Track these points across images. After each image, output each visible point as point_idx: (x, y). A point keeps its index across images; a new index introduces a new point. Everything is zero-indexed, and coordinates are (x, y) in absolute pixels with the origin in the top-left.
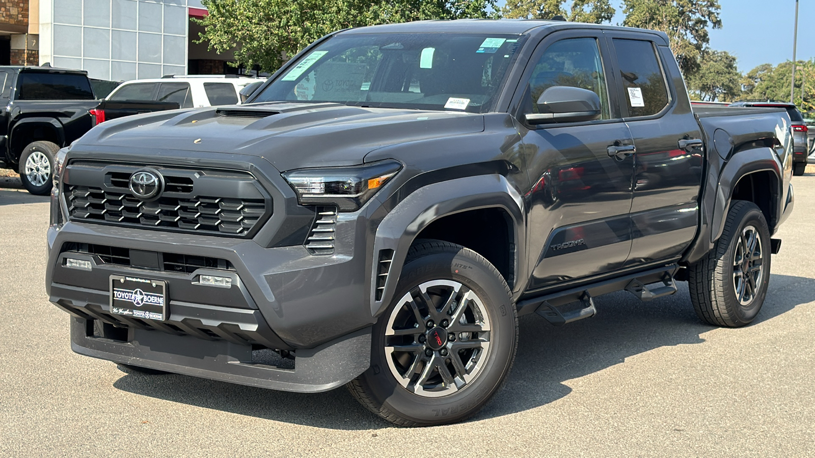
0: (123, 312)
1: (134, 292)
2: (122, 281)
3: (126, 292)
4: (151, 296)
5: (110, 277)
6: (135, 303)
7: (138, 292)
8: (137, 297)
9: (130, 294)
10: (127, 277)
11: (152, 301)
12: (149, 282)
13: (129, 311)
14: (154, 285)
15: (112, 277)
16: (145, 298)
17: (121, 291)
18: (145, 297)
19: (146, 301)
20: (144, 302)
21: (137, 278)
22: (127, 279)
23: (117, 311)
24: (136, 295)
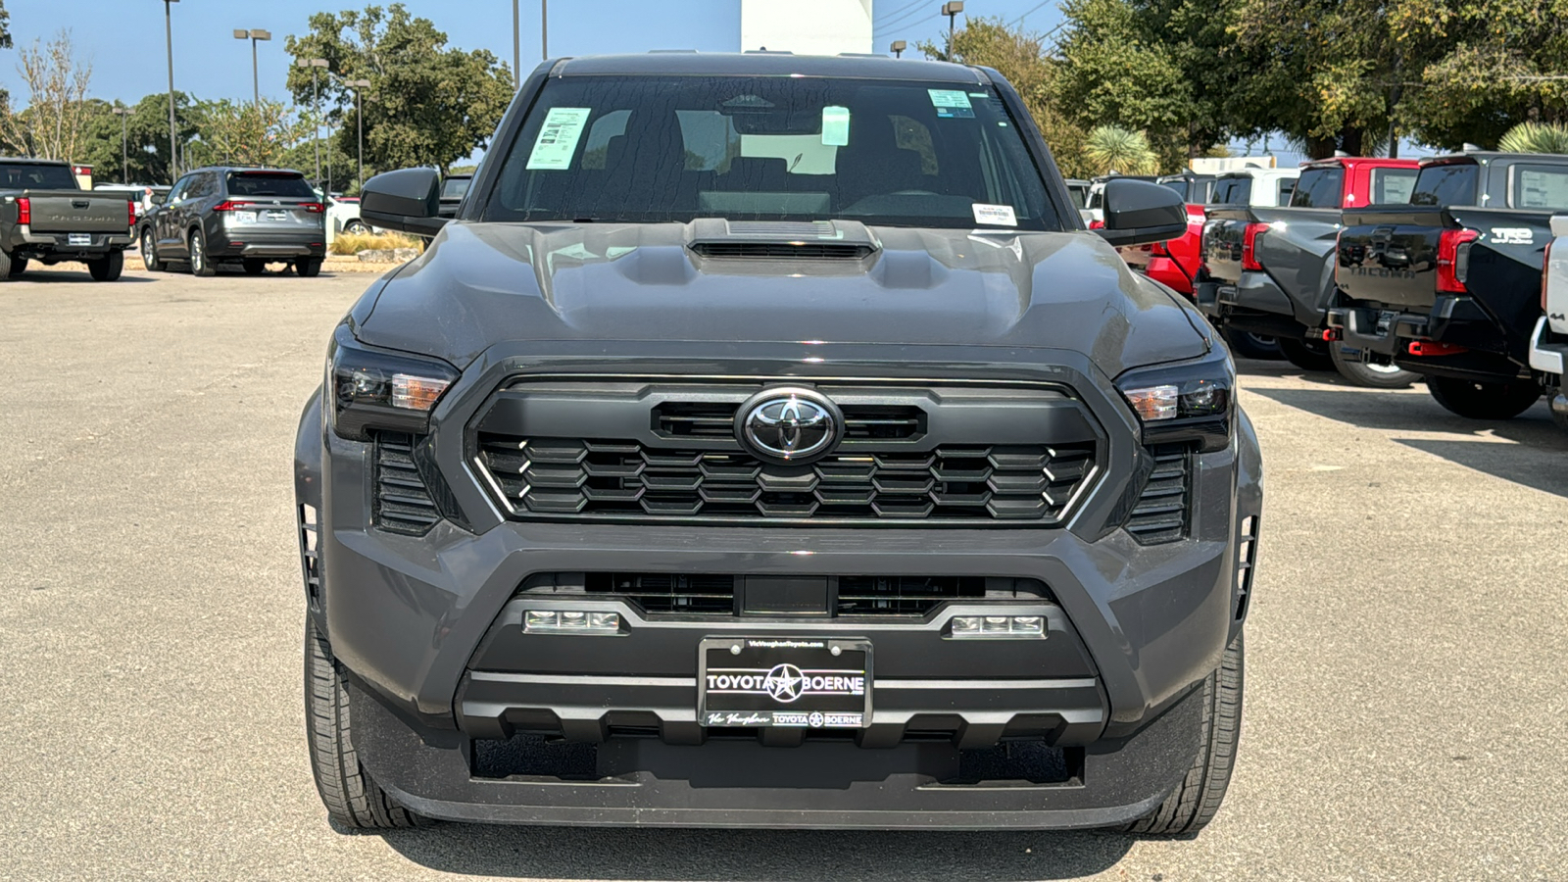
0: (740, 720)
1: (771, 671)
2: (737, 649)
3: (743, 674)
4: (824, 676)
5: (701, 645)
6: (775, 697)
7: (785, 671)
8: (782, 683)
9: (759, 678)
10: (752, 639)
11: (827, 688)
12: (821, 645)
13: (760, 716)
14: (836, 651)
15: (705, 646)
16: (807, 683)
17: (728, 674)
18: (804, 678)
19: (809, 687)
20: (802, 692)
21: (781, 640)
22: (753, 644)
23: (721, 720)
24: (779, 679)
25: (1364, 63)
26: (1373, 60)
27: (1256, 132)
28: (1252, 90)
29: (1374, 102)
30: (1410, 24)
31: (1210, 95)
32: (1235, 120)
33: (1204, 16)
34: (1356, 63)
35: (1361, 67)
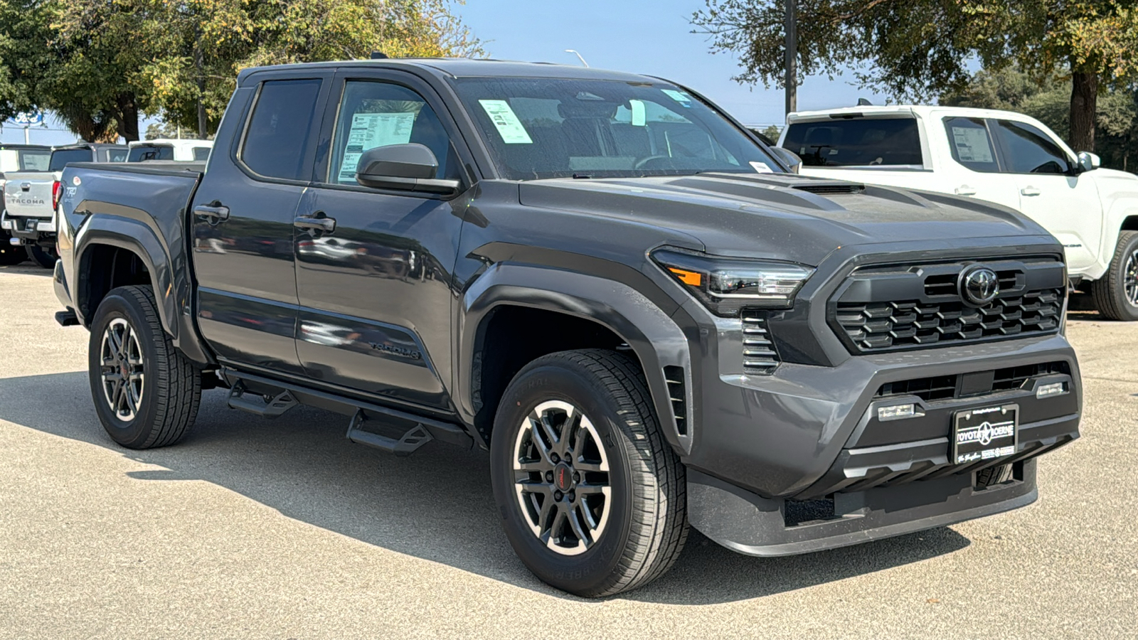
0: (970, 458)
2: (968, 417)
4: (999, 427)
5: (958, 415)
6: (982, 442)
7: (985, 426)
8: (984, 434)
9: (975, 432)
10: (974, 410)
11: (1001, 433)
12: (999, 409)
13: (977, 455)
14: (1004, 411)
16: (993, 432)
17: (966, 431)
18: (993, 430)
19: (994, 434)
20: (991, 438)
21: (985, 408)
22: (975, 412)
23: (964, 459)
24: (983, 432)
25: (183, 59)
26: (190, 58)
27: (33, 109)
28: (61, 75)
29: (192, 90)
30: (225, 30)
31: (25, 77)
32: (48, 100)
33: (17, 13)
34: (175, 59)
35: (181, 62)
